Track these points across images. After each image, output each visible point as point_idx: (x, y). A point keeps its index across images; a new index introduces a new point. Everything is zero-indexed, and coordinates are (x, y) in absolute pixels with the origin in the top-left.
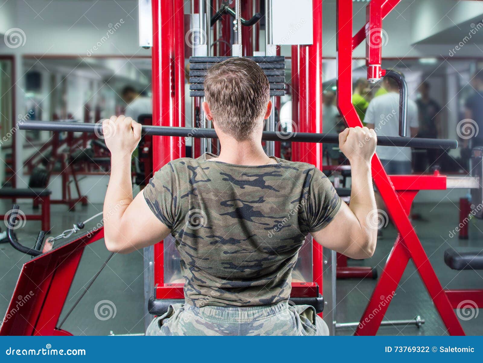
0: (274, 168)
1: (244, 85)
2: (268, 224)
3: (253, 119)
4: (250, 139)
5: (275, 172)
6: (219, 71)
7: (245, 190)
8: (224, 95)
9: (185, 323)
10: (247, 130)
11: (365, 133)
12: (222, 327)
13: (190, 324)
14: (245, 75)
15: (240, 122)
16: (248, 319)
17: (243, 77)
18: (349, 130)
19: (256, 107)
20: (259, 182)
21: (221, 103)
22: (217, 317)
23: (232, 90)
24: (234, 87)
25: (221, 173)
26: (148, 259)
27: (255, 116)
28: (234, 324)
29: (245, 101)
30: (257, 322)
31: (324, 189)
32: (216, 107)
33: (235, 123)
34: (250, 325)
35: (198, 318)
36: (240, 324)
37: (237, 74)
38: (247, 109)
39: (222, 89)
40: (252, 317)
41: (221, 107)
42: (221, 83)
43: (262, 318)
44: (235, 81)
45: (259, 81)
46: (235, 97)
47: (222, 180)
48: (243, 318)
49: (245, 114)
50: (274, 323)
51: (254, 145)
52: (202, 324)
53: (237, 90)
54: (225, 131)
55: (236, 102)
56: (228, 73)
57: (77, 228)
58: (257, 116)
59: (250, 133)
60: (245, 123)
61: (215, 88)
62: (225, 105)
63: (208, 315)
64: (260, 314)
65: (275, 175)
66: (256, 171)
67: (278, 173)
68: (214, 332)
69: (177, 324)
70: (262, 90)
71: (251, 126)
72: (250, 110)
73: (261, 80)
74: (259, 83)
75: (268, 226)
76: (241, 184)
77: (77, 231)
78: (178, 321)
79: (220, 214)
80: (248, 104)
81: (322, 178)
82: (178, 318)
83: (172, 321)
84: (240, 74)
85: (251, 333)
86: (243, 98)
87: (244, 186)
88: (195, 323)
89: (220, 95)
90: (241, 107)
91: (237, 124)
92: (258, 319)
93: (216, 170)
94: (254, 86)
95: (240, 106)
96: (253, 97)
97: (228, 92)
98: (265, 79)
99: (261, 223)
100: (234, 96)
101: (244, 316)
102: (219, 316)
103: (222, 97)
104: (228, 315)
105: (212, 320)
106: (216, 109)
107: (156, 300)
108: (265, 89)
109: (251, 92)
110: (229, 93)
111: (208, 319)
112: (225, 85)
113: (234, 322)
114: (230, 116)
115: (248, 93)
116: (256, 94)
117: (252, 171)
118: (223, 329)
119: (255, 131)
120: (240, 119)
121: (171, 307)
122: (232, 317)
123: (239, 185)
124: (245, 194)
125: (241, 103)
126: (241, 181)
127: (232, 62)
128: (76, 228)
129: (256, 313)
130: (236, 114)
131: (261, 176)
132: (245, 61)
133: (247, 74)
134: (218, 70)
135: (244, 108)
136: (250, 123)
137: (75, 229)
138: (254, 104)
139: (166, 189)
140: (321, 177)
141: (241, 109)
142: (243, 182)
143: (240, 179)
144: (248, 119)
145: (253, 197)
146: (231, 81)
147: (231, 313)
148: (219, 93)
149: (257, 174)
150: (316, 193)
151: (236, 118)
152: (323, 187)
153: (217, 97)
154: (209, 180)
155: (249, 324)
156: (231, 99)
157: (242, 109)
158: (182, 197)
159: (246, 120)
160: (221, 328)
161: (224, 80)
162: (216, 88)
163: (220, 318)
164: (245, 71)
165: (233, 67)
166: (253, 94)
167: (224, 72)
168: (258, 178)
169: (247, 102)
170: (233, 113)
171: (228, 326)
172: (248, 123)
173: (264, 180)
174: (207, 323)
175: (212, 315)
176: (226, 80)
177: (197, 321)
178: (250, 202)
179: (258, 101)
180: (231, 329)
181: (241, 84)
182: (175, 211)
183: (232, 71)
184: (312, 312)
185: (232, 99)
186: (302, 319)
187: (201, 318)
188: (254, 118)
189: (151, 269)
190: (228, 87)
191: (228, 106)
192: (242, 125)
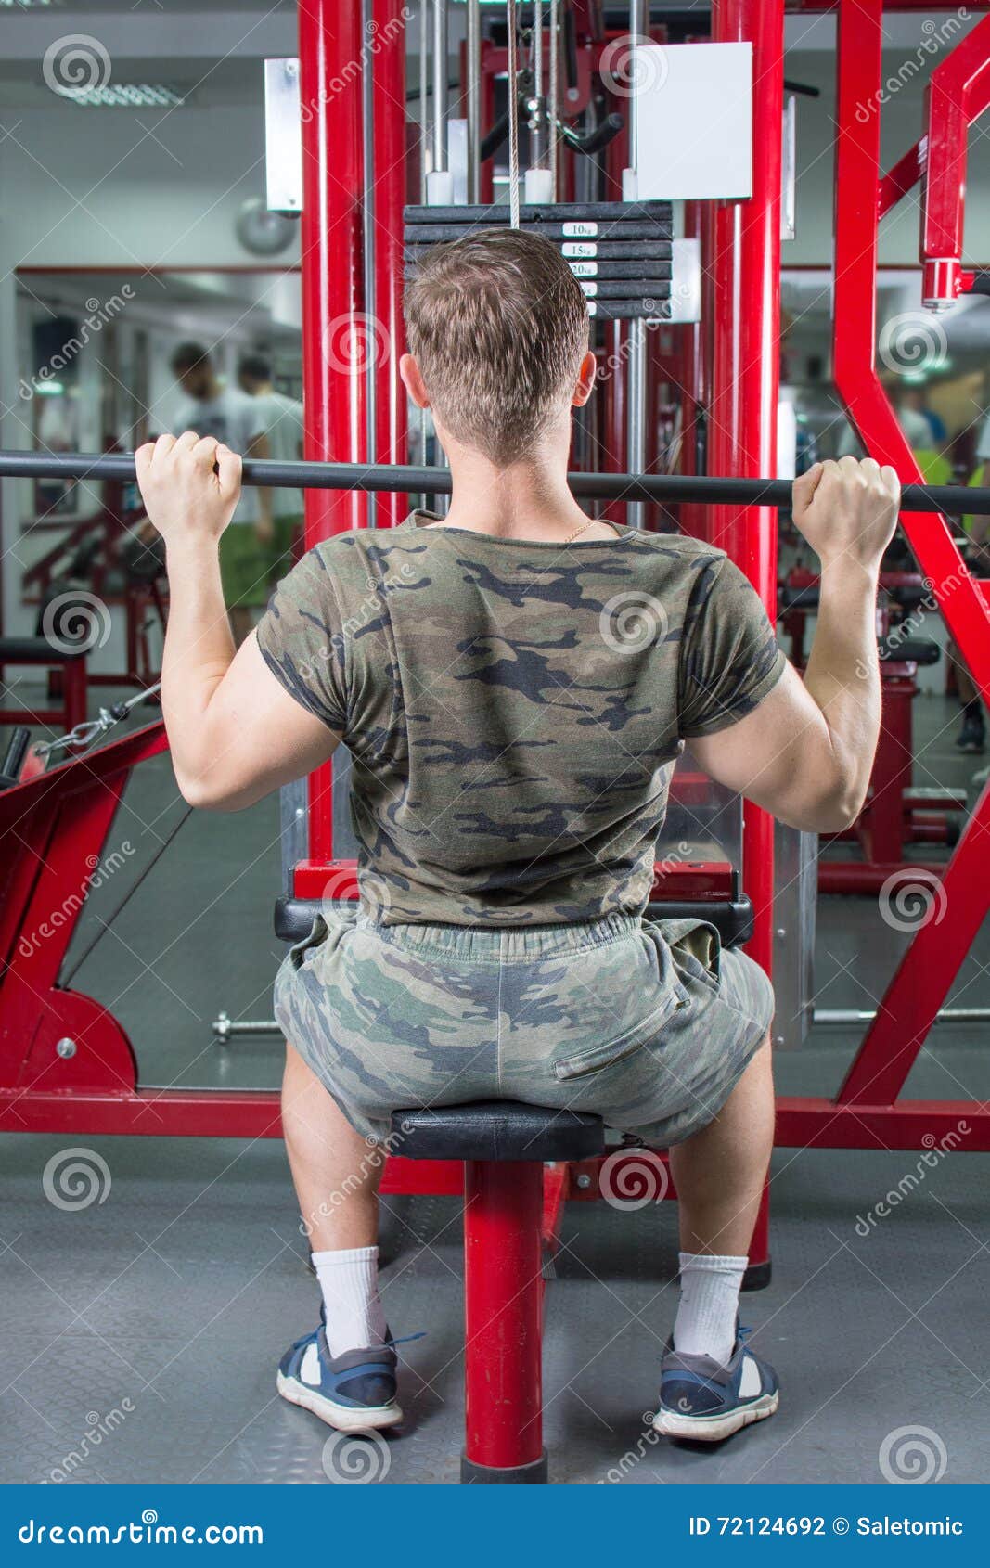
0: (608, 550)
1: (513, 305)
2: (590, 709)
3: (537, 401)
4: (531, 461)
5: (610, 561)
6: (445, 267)
7: (524, 611)
8: (457, 334)
9: (355, 961)
10: (521, 432)
11: (865, 483)
12: (455, 975)
13: (370, 964)
14: (514, 274)
15: (501, 408)
16: (525, 955)
17: (509, 281)
18: (822, 471)
19: (545, 366)
20: (565, 590)
21: (448, 354)
22: (441, 947)
23: (478, 316)
24: (482, 309)
25: (459, 562)
26: (291, 803)
27: (544, 394)
28: (488, 966)
29: (514, 349)
30: (548, 962)
31: (745, 619)
32: (434, 367)
33: (487, 413)
34: (531, 971)
35: (390, 949)
36: (504, 967)
37: (494, 271)
38: (518, 372)
39: (451, 314)
40: (537, 950)
41: (448, 366)
42: (447, 299)
43: (563, 953)
44: (488, 295)
45: (556, 293)
46: (487, 338)
47: (462, 580)
48: (511, 952)
49: (514, 385)
50: (596, 968)
51: (543, 477)
52: (403, 965)
53: (491, 317)
54: (458, 437)
55: (489, 352)
56: (468, 270)
57: (110, 717)
58: (549, 393)
59: (529, 442)
60: (514, 411)
61: (431, 312)
62: (458, 359)
63: (418, 941)
64: (559, 941)
65: (609, 572)
66: (557, 559)
67: (619, 566)
68: (433, 988)
69: (336, 964)
70: (563, 321)
71: (533, 423)
72: (529, 376)
73: (563, 291)
74: (555, 299)
75: (589, 714)
76: (513, 593)
77: (109, 725)
78: (338, 958)
79: (456, 678)
80: (522, 360)
81: (741, 587)
82: (338, 947)
83: (323, 956)
84: (501, 273)
85: (533, 991)
86: (508, 341)
87: (522, 600)
88: (381, 963)
89: (444, 332)
90: (503, 367)
91: (492, 413)
92: (553, 955)
93: (447, 552)
94: (541, 307)
95: (499, 364)
96: (537, 340)
97: (467, 323)
98: (575, 288)
99: (568, 706)
100: (483, 335)
101: (515, 948)
102: (447, 946)
103: (450, 338)
104: (471, 944)
105: (428, 957)
106: (436, 372)
107: (294, 901)
108: (574, 319)
109: (530, 323)
110: (468, 326)
111: (416, 953)
112: (459, 302)
113: (487, 963)
114: (472, 392)
115: (523, 325)
116: (545, 331)
117: (546, 557)
118: (458, 979)
119: (544, 436)
120: (499, 400)
121: (320, 918)
122: (483, 948)
123: (509, 597)
124: (522, 623)
125: (503, 353)
126: (514, 585)
127: (482, 240)
128: (106, 719)
129: (547, 940)
130: (489, 386)
131: (571, 573)
132: (518, 236)
133: (520, 272)
134: (442, 261)
135: (511, 369)
136: (528, 413)
137: (104, 720)
138: (540, 359)
139: (306, 617)
140: (741, 584)
141: (503, 371)
142: (519, 589)
143: (512, 578)
144: (523, 400)
145: (547, 631)
146: (474, 292)
147: (479, 939)
148: (443, 325)
149: (560, 566)
150: (721, 623)
151: (488, 396)
152: (742, 612)
153: (437, 339)
154: (426, 582)
155: (527, 968)
156: (474, 342)
157: (506, 374)
158: (357, 636)
159: (516, 404)
160: (451, 978)
161: (456, 288)
162: (434, 312)
163: (450, 951)
164: (516, 264)
165: (484, 254)
166: (537, 331)
167: (458, 269)
168: (561, 577)
169: (518, 352)
170: (479, 384)
171: (472, 974)
172: (522, 412)
173: (580, 584)
174: (414, 963)
175: (428, 943)
176: (461, 290)
177: (388, 958)
178: (537, 646)
179: (552, 350)
180: (478, 981)
181: (503, 303)
182: (343, 674)
183: (480, 264)
184: (710, 939)
185: (478, 343)
186: (678, 957)
187: (398, 948)
188: (540, 399)
189: (299, 827)
190: (467, 310)
191: (466, 362)
192: (505, 418)
